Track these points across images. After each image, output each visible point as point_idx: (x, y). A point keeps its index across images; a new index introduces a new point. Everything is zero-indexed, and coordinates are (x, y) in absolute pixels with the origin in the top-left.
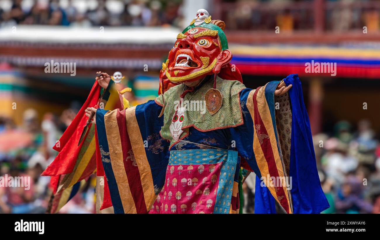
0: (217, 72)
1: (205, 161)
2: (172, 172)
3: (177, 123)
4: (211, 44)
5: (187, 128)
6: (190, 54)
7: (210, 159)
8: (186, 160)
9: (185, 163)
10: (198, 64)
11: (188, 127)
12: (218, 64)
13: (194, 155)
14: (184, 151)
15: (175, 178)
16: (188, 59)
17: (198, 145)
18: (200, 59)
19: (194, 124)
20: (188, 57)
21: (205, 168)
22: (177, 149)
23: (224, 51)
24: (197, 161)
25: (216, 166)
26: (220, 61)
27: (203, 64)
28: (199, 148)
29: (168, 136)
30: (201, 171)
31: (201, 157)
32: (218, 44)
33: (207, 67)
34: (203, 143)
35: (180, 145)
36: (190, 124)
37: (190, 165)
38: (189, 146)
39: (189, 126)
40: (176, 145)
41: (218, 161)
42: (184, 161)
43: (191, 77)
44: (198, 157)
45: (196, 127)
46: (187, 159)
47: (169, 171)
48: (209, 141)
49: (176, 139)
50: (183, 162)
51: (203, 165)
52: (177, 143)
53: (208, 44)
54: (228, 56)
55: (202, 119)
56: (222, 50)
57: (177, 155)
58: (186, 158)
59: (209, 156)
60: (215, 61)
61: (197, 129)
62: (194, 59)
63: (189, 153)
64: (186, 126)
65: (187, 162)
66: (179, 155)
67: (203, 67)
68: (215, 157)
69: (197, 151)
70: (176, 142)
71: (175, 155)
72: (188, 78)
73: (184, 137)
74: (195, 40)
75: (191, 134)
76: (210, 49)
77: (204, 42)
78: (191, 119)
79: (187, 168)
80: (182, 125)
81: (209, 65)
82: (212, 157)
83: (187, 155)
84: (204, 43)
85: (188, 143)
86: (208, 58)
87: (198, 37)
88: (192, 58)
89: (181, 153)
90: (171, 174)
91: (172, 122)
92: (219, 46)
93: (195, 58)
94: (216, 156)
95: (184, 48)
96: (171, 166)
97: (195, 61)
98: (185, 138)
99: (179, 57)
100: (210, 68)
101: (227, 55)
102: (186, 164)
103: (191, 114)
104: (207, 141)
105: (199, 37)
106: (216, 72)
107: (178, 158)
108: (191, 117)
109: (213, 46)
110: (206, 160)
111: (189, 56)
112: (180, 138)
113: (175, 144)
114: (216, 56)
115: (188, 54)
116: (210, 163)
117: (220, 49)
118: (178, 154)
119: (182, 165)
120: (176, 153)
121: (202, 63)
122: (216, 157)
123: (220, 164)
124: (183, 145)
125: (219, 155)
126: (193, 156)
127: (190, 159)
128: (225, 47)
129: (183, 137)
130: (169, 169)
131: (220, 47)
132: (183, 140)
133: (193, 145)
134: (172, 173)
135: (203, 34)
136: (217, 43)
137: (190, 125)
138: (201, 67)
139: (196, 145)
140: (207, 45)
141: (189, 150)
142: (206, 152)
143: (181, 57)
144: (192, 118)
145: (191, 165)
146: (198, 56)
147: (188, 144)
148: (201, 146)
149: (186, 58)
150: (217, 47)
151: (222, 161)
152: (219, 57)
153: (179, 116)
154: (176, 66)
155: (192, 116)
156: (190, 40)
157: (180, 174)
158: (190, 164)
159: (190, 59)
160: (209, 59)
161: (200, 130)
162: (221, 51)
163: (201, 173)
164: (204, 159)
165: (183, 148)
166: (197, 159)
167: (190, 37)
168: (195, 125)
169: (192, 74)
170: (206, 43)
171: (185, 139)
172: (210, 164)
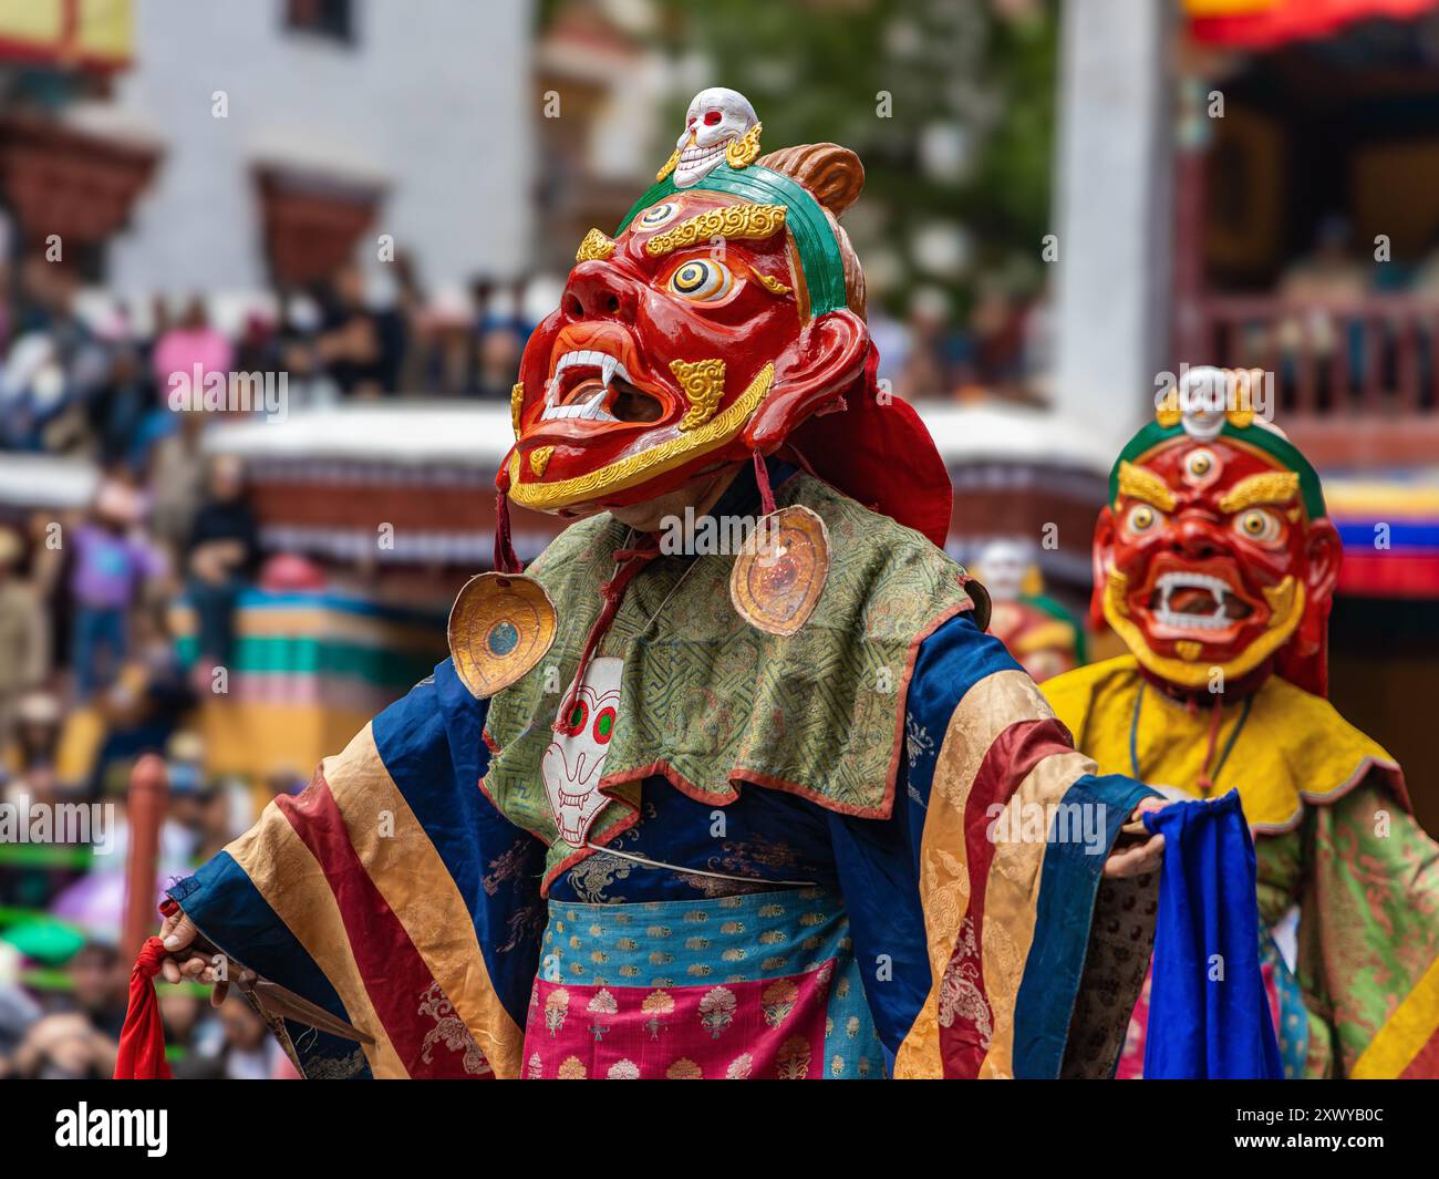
0: (766, 442)
1: (738, 968)
2: (554, 1021)
3: (584, 751)
4: (745, 282)
5: (626, 783)
6: (620, 346)
7: (766, 949)
8: (630, 959)
9: (627, 979)
10: (664, 404)
11: (634, 777)
12: (774, 396)
13: (676, 933)
14: (618, 910)
15: (573, 1060)
16: (606, 377)
17: (693, 875)
18: (671, 378)
19: (670, 759)
20: (609, 366)
21: (740, 1003)
22: (580, 893)
23: (822, 318)
24: (696, 968)
25: (804, 984)
26: (792, 381)
27: (691, 404)
28: (699, 894)
29: (534, 814)
30: (717, 1020)
31: (713, 942)
32: (788, 282)
33: (713, 416)
34: (719, 868)
35: (597, 877)
36: (646, 762)
37: (655, 990)
38: (645, 884)
39: (640, 773)
40: (576, 875)
41: (810, 955)
42: (619, 968)
43: (617, 478)
44: (695, 942)
45: (680, 779)
46: (640, 956)
47: (541, 1014)
48: (755, 856)
49: (574, 837)
50: (615, 970)
51: (729, 987)
52: (580, 860)
53: (722, 283)
54: (840, 349)
55: (714, 732)
56: (813, 316)
57: (581, 928)
58: (633, 950)
59: (758, 937)
60: (766, 377)
61: (683, 788)
62: (642, 375)
63: (647, 922)
64: (621, 769)
65: (639, 974)
66: (595, 931)
67: (689, 418)
68: (793, 936)
69: (692, 913)
70: (576, 856)
71: (569, 929)
72: (601, 484)
73: (617, 831)
74: (654, 267)
75: (654, 816)
76: (733, 314)
77: (698, 278)
78: (654, 732)
79: (638, 1006)
80: (603, 761)
81: (724, 403)
82: (777, 941)
83: (638, 931)
84: (699, 285)
85: (635, 866)
86: (718, 367)
87: (669, 249)
88: (630, 371)
89: (602, 922)
90: (553, 1033)
91: (559, 738)
92: (791, 293)
93: (646, 370)
94: (796, 929)
95: (590, 318)
96: (552, 986)
97: (648, 387)
98: (623, 835)
99: (565, 371)
100: (731, 421)
101: (837, 341)
102: (630, 985)
103: (658, 704)
104: (742, 857)
105: (676, 249)
106: (757, 442)
107: (586, 948)
108: (653, 717)
109: (755, 297)
110: (745, 956)
111: (614, 361)
112: (597, 835)
113: (570, 870)
114: (774, 354)
115: (606, 352)
116: (767, 972)
117: (800, 308)
118: (589, 923)
119: (612, 990)
120: (577, 916)
121: (684, 395)
122: (798, 940)
123: (819, 976)
124: (612, 875)
125: (816, 922)
126: (666, 939)
127: (655, 957)
128: (830, 295)
129: (609, 828)
130: (543, 1002)
131: (798, 298)
132: (611, 845)
133: (668, 880)
134: (557, 1031)
135: (698, 228)
136: (783, 276)
137: (646, 766)
138: (676, 418)
139: (682, 879)
140: (719, 294)
141: (647, 905)
142: (739, 914)
143: (572, 367)
144: (659, 723)
145: (663, 990)
146: (661, 357)
147: (637, 872)
148: (709, 879)
149: (595, 372)
150: (781, 297)
151: (832, 955)
152: (790, 357)
153: (590, 708)
154: (548, 422)
155: (660, 712)
156: (624, 272)
157: (598, 1037)
158: (654, 985)
159: (616, 379)
160: (720, 372)
161: (698, 796)
162: (806, 319)
163: (716, 1035)
164: (733, 956)
165: (610, 892)
166: (693, 957)
167: (628, 254)
168: (672, 765)
169: (623, 462)
170: (713, 278)
171: (623, 841)
172: (769, 978)
